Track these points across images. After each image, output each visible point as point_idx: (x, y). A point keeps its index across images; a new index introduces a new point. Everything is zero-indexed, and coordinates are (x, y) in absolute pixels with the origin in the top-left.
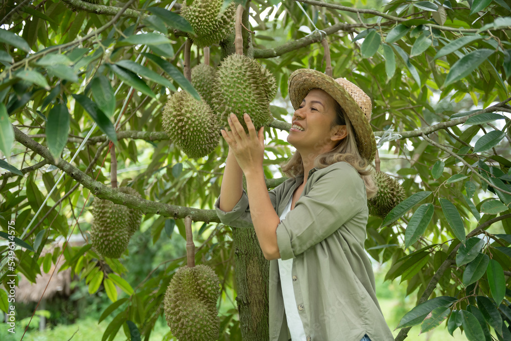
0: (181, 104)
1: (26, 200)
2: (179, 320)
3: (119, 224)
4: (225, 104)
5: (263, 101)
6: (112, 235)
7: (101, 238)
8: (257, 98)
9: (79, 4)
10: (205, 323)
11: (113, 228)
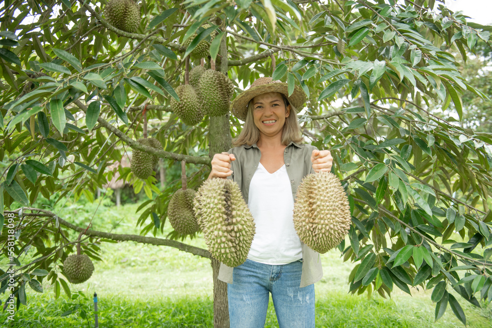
0: (181, 94)
1: (96, 142)
2: (176, 219)
3: (147, 160)
4: (203, 99)
5: (225, 98)
6: (143, 166)
7: (136, 167)
8: (222, 96)
9: (121, 34)
10: (190, 222)
11: (143, 162)
